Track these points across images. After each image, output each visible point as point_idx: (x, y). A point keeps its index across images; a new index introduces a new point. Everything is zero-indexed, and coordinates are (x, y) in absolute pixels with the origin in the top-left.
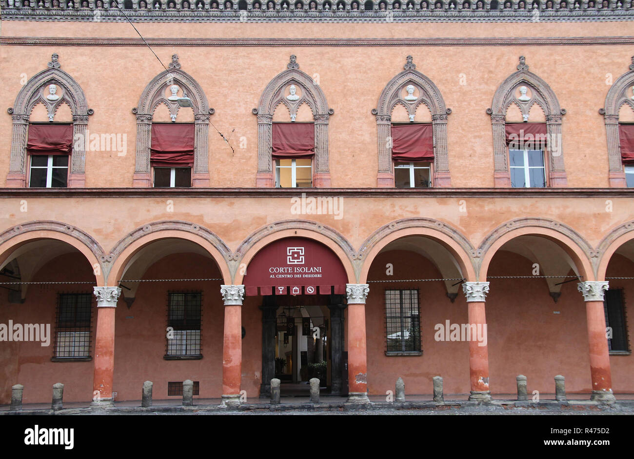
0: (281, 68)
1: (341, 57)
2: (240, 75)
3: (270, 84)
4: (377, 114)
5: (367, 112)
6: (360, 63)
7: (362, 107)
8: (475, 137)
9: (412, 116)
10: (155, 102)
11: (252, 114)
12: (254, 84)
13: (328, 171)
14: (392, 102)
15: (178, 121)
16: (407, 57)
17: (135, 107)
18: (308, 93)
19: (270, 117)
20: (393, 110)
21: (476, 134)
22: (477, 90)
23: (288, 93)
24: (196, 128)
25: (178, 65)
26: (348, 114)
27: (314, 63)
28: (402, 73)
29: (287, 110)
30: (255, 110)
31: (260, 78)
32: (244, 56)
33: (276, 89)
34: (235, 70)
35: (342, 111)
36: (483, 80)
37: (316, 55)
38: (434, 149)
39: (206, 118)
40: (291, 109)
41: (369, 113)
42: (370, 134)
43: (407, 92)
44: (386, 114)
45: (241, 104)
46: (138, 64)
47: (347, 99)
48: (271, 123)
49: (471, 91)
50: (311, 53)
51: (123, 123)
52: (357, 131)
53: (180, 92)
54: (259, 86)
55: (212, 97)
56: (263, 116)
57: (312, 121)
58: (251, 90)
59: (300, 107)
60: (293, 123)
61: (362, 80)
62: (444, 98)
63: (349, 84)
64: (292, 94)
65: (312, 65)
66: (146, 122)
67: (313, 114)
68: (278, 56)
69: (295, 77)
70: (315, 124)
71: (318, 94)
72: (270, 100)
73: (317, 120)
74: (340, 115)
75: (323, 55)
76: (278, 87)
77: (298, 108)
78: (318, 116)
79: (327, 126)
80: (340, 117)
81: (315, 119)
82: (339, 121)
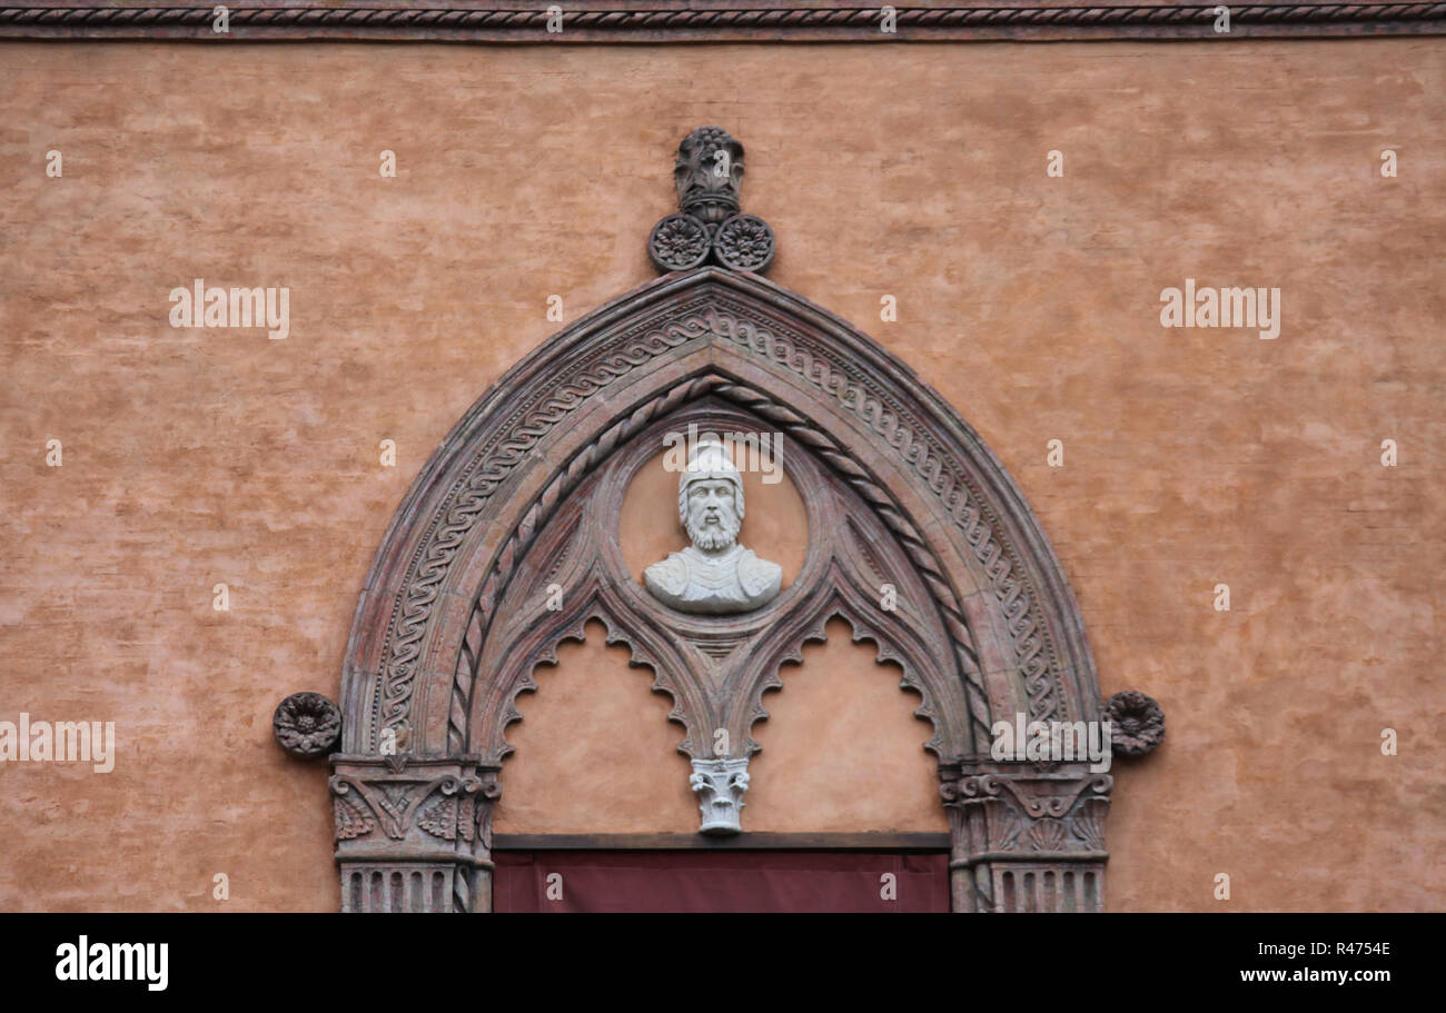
1: (1228, 144)
2: (142, 342)
3: (465, 430)
11: (264, 758)
12: (291, 436)
18: (872, 533)
19: (472, 781)
23: (662, 528)
26: (1323, 753)
27: (934, 209)
29: (654, 713)
30: (304, 709)
31: (355, 370)
32: (182, 140)
33: (530, 484)
34: (92, 291)
35: (1244, 716)
37: (952, 134)
40: (693, 694)
45: (155, 647)
47: (1297, 596)
48: (483, 856)
50: (897, 109)
54: (346, 463)
56: (390, 775)
57: (929, 825)
58: (254, 503)
59: (790, 680)
60: (720, 848)
63: (1316, 431)
64: (705, 537)
65: (918, 231)
67: (930, 752)
68: (548, 142)
69: (737, 368)
70: (961, 858)
71: (985, 532)
72: (468, 604)
73: (975, 821)
74: (1230, 763)
75: (1030, 135)
76: (550, 467)
77: (774, 690)
78: (995, 772)
79: (1090, 878)
80: (1226, 782)
81: (958, 807)
82: (1226, 831)
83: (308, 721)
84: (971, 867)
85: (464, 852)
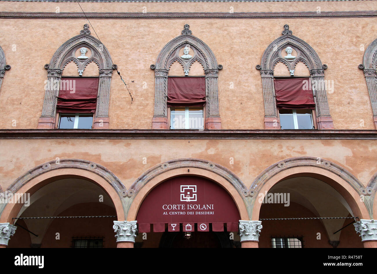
0: (177, 35)
1: (228, 26)
2: (141, 40)
3: (166, 46)
4: (261, 69)
5: (252, 68)
6: (244, 31)
7: (247, 64)
8: (351, 88)
9: (292, 71)
10: (65, 60)
11: (149, 70)
12: (153, 46)
13: (218, 116)
14: (274, 61)
15: (85, 75)
16: (284, 26)
17: (48, 63)
18: (199, 54)
19: (166, 71)
20: (274, 67)
21: (352, 85)
22: (348, 50)
23: (182, 53)
24: (100, 80)
25: (89, 32)
26: (235, 69)
27: (205, 30)
28: (280, 38)
29: (182, 67)
30: (153, 66)
31: (158, 42)
32: (145, 25)
33: (171, 49)
34: (137, 36)
35: (229, 67)
36: (352, 43)
37: (206, 25)
38: (315, 98)
39: (109, 72)
40: (185, 65)
41: (254, 69)
42: (256, 85)
43: (286, 52)
44: (268, 69)
45: (141, 61)
46: (54, 31)
47: (233, 58)
48: (167, 77)
49: (342, 51)
50: (201, 23)
51: (36, 76)
52: (243, 83)
53: (88, 53)
54: (157, 48)
55: (116, 56)
56: (159, 70)
57: (203, 75)
58: (149, 51)
59: (192, 64)
60: (186, 77)
61: (246, 43)
62: (319, 57)
63: (235, 46)
64: (185, 53)
65: (203, 32)
66: (56, 75)
67: (204, 70)
68: (174, 26)
69: (188, 41)
70: (206, 77)
71: (208, 53)
72: (166, 58)
73: (207, 74)
74: (228, 70)
75: (212, 25)
76: (173, 48)
77: (191, 65)
78: (209, 70)
79: (217, 78)
80: (228, 71)
81: (206, 73)
82: (228, 75)
83: (153, 67)
84: (207, 78)
85: (165, 76)
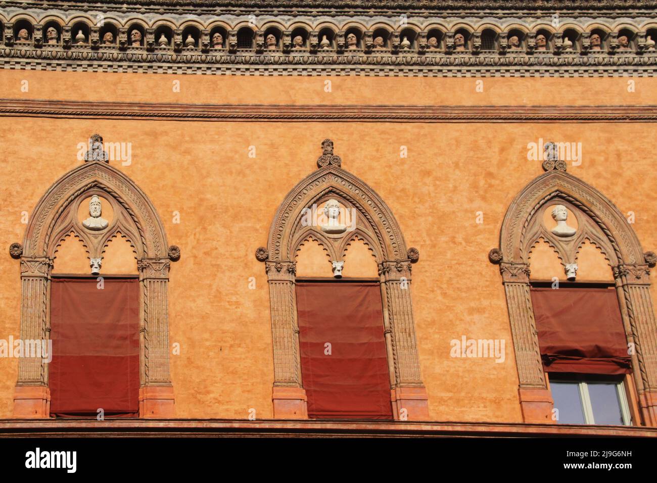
1: (192, 141)
3: (49, 193)
4: (267, 258)
5: (246, 255)
6: (230, 154)
7: (237, 245)
8: (471, 311)
9: (338, 265)
11: (8, 256)
12: (15, 193)
13: (168, 383)
14: (297, 236)
16: (323, 144)
18: (126, 215)
20: (298, 253)
21: (473, 304)
22: (466, 211)
26: (209, 259)
28: (314, 174)
29: (84, 250)
30: (16, 246)
31: (27, 180)
33: (61, 202)
35: (194, 251)
36: (477, 192)
37: (142, 137)
38: (388, 335)
40: (91, 246)
41: (252, 257)
42: (255, 301)
44: (285, 259)
47: (204, 229)
48: (49, 277)
49: (454, 212)
52: (227, 295)
54: (25, 199)
56: (32, 259)
57: (135, 272)
59: (109, 243)
61: (235, 188)
62: (402, 227)
63: (209, 196)
64: (93, 214)
67: (136, 258)
68: (66, 137)
69: (100, 180)
70: (141, 279)
71: (147, 214)
72: (48, 226)
73: (144, 270)
74: (192, 260)
75: (156, 138)
76: (65, 200)
77: (107, 246)
78: (148, 261)
79: (165, 282)
80: (190, 264)
81: (142, 269)
82: (191, 274)
83: (16, 249)
84: (143, 281)
85: (46, 275)
